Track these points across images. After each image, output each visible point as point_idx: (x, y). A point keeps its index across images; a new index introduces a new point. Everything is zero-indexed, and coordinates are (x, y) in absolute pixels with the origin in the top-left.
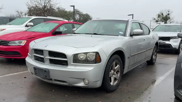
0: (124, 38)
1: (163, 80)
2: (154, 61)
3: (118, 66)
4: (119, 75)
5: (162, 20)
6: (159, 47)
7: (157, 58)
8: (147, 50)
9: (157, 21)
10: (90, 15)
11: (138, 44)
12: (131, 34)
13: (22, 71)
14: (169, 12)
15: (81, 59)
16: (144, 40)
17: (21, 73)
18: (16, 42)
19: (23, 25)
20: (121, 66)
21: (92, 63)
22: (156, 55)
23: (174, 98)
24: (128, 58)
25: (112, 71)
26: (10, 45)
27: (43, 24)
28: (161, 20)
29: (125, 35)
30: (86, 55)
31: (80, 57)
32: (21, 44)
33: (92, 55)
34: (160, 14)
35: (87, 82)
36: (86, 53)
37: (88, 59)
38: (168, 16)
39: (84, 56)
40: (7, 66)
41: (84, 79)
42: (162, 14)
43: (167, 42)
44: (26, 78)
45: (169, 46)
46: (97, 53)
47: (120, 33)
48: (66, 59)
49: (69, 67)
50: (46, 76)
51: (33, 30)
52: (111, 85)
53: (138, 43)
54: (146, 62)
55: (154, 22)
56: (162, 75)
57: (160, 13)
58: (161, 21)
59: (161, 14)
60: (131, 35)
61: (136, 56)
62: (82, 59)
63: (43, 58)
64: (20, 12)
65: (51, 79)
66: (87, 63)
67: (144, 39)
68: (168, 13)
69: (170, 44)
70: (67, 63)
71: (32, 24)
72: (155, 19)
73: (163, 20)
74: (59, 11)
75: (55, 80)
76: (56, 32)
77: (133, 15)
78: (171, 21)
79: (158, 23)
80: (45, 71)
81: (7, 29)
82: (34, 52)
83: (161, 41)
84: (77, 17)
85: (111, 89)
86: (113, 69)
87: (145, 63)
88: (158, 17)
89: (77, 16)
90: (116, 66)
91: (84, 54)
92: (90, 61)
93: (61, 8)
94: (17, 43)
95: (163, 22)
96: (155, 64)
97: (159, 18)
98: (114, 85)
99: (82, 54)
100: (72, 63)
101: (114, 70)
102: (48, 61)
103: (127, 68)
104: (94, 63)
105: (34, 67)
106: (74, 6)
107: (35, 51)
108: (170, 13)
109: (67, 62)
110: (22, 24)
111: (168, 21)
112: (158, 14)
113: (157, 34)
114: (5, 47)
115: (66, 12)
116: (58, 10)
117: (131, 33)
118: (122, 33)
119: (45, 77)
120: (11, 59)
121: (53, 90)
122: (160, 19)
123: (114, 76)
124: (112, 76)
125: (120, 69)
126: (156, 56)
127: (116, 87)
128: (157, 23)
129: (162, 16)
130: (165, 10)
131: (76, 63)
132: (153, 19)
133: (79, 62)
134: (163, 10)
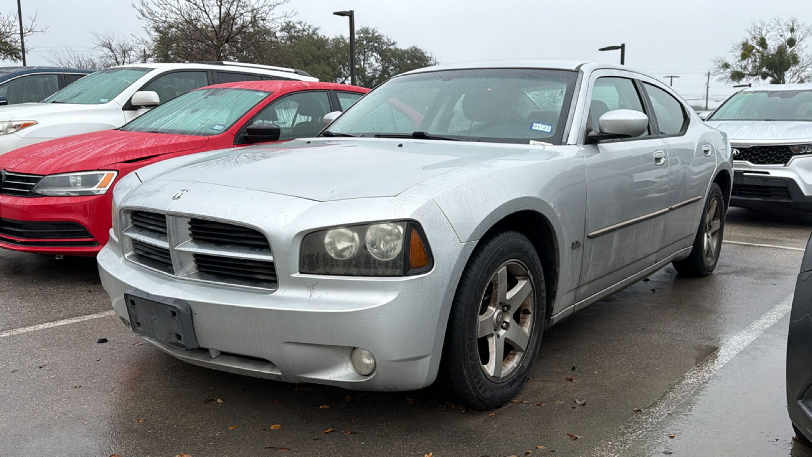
0: (556, 154)
1: (744, 352)
2: (709, 261)
3: (521, 284)
4: (527, 329)
5: (761, 67)
6: (733, 194)
7: (723, 246)
8: (672, 209)
9: (737, 76)
10: (428, 55)
11: (635, 181)
12: (592, 133)
13: (97, 312)
14: (792, 30)
15: (340, 253)
16: (658, 160)
17: (87, 318)
18: (72, 180)
19: (112, 102)
20: (535, 286)
21: (390, 271)
22: (721, 229)
23: (790, 440)
24: (575, 245)
25: (493, 311)
26: (45, 191)
27: (197, 96)
28: (754, 68)
29: (558, 138)
30: (362, 236)
31: (332, 244)
32: (94, 189)
33: (390, 233)
34: (750, 43)
35: (367, 361)
36: (361, 227)
37: (373, 252)
38: (789, 50)
39: (352, 239)
40: (34, 289)
41: (354, 348)
42: (763, 43)
43: (776, 171)
44: (105, 341)
45: (788, 186)
46: (413, 226)
47: (538, 127)
48: (266, 254)
49: (280, 292)
50: (179, 337)
51: (153, 126)
52: (486, 375)
53: (635, 175)
54: (671, 265)
55: (722, 79)
56: (745, 325)
57: (750, 37)
58: (756, 73)
59: (753, 43)
60: (592, 139)
61: (616, 234)
62: (344, 254)
63: (165, 252)
64: (118, 48)
65: (205, 351)
66: (363, 271)
67: (657, 156)
68: (789, 35)
69: (791, 181)
70: (275, 275)
71: (153, 96)
72: (726, 66)
73: (764, 70)
74: (290, 38)
75: (224, 354)
76: (251, 131)
77: (622, 47)
78: (803, 75)
79: (744, 81)
80: (174, 314)
81: (43, 123)
82: (130, 225)
83: (748, 166)
84: (371, 65)
85: (488, 395)
86: (495, 300)
87: (668, 271)
88: (744, 57)
89: (372, 60)
90: (512, 283)
91: (353, 231)
92: (380, 263)
93: (300, 23)
94: (75, 185)
95: (764, 76)
96: (715, 272)
97: (745, 62)
98: (502, 375)
99: (343, 230)
100: (298, 275)
101: (505, 307)
102: (191, 266)
103: (572, 295)
104: (398, 271)
105: (126, 296)
106: (351, 15)
107: (134, 220)
108: (798, 35)
109: (273, 270)
110: (110, 97)
111: (787, 75)
112: (740, 41)
113: (724, 135)
114: (22, 202)
115: (322, 42)
116: (285, 34)
117: (588, 130)
118: (548, 129)
119: (175, 340)
120: (51, 255)
121: (219, 401)
122: (749, 64)
123: (502, 332)
124: (492, 335)
125: (531, 301)
126: (719, 234)
127: (511, 384)
128: (736, 84)
129: (761, 49)
130: (775, 22)
131: (312, 272)
132: (721, 66)
133: (328, 270)
134: (768, 23)
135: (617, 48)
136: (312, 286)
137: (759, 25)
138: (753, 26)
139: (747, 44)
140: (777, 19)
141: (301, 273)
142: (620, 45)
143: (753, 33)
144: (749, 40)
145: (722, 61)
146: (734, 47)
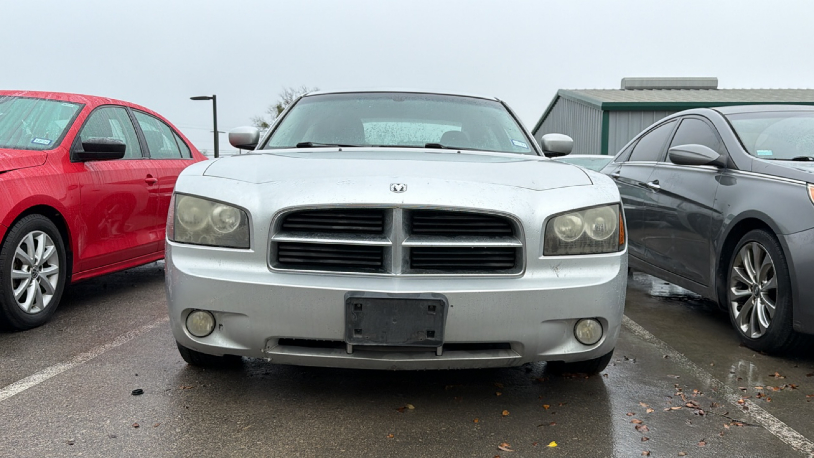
41: (579, 321)
47: (517, 144)
75: (449, 350)
105: (347, 300)
118: (524, 146)
130: (303, 90)
131: (555, 253)
132: (260, 125)
133: (568, 251)
134: (297, 91)
135: (209, 98)
136: (556, 266)
137: (290, 91)
138: (284, 92)
139: (281, 107)
140: (304, 88)
141: (544, 255)
142: (211, 96)
143: (285, 98)
144: (282, 103)
145: (260, 121)
146: (270, 109)
